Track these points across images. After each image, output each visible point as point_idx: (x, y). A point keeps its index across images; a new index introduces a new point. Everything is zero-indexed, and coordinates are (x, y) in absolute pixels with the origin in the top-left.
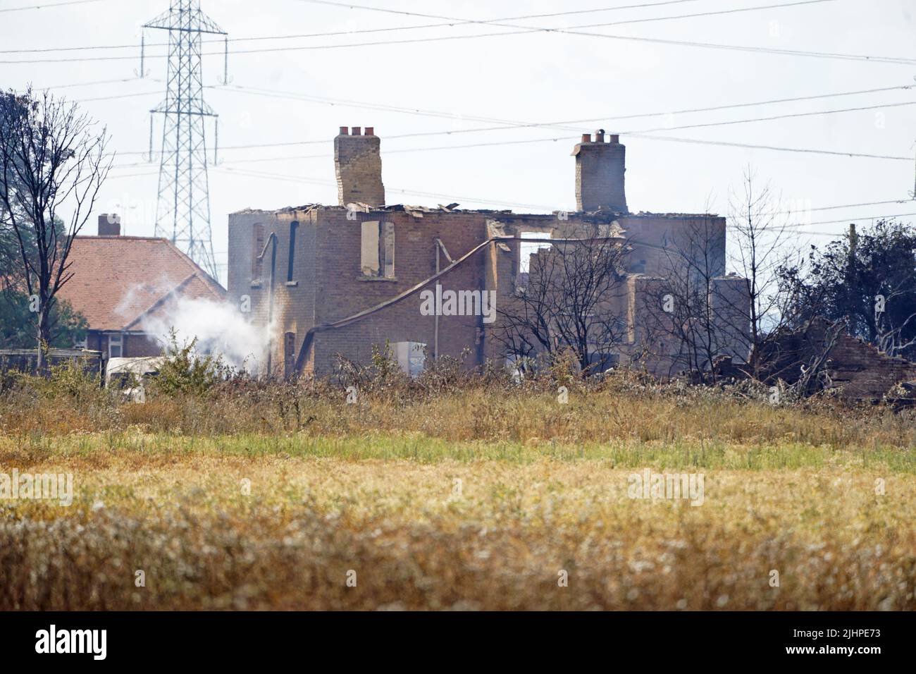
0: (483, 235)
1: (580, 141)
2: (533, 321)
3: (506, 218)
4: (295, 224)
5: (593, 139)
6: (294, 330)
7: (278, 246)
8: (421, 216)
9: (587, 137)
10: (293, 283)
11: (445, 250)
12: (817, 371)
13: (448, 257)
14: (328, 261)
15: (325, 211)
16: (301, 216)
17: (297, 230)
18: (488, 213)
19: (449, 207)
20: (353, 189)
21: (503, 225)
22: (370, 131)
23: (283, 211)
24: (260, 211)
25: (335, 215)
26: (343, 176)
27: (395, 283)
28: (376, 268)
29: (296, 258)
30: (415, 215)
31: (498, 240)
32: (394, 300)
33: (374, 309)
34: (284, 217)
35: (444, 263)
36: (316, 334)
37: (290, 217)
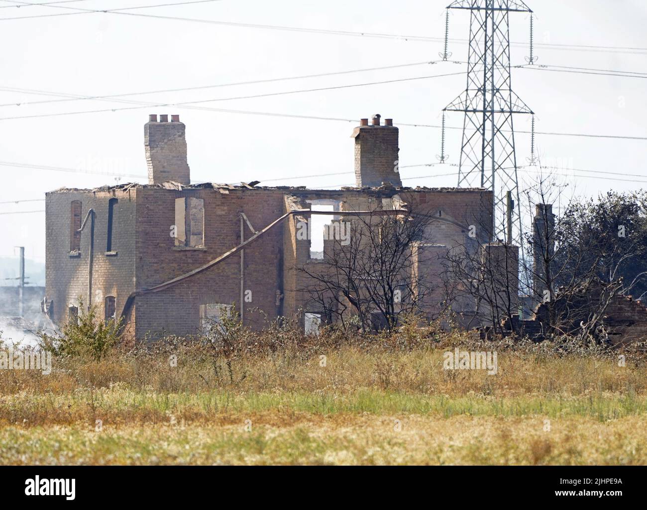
0: (282, 209)
1: (359, 124)
2: (344, 285)
3: (302, 194)
4: (113, 201)
5: (370, 123)
6: (114, 294)
7: (96, 221)
8: (227, 192)
9: (365, 121)
10: (113, 253)
11: (248, 223)
12: (595, 326)
13: (251, 228)
14: (147, 234)
15: (143, 190)
16: (120, 194)
17: (115, 206)
18: (285, 190)
19: (252, 184)
20: (162, 170)
21: (299, 199)
22: (176, 118)
23: (101, 189)
24: (76, 190)
25: (152, 192)
26: (153, 158)
27: (205, 252)
28: (183, 239)
29: (114, 231)
30: (222, 191)
31: (295, 213)
32: (205, 267)
33: (187, 275)
34: (102, 195)
35: (248, 234)
36: (137, 298)
37: (109, 195)
